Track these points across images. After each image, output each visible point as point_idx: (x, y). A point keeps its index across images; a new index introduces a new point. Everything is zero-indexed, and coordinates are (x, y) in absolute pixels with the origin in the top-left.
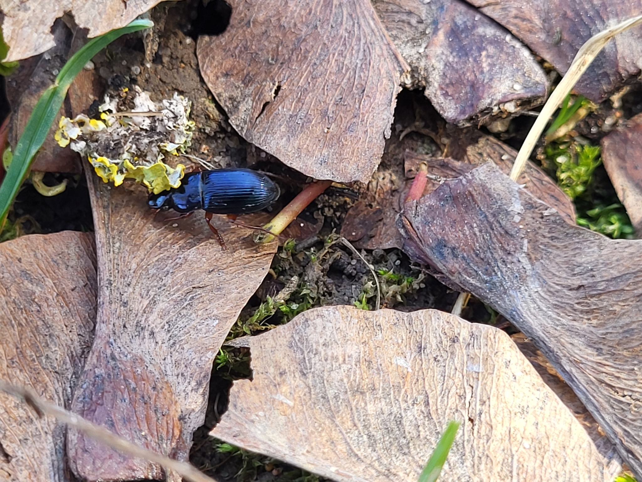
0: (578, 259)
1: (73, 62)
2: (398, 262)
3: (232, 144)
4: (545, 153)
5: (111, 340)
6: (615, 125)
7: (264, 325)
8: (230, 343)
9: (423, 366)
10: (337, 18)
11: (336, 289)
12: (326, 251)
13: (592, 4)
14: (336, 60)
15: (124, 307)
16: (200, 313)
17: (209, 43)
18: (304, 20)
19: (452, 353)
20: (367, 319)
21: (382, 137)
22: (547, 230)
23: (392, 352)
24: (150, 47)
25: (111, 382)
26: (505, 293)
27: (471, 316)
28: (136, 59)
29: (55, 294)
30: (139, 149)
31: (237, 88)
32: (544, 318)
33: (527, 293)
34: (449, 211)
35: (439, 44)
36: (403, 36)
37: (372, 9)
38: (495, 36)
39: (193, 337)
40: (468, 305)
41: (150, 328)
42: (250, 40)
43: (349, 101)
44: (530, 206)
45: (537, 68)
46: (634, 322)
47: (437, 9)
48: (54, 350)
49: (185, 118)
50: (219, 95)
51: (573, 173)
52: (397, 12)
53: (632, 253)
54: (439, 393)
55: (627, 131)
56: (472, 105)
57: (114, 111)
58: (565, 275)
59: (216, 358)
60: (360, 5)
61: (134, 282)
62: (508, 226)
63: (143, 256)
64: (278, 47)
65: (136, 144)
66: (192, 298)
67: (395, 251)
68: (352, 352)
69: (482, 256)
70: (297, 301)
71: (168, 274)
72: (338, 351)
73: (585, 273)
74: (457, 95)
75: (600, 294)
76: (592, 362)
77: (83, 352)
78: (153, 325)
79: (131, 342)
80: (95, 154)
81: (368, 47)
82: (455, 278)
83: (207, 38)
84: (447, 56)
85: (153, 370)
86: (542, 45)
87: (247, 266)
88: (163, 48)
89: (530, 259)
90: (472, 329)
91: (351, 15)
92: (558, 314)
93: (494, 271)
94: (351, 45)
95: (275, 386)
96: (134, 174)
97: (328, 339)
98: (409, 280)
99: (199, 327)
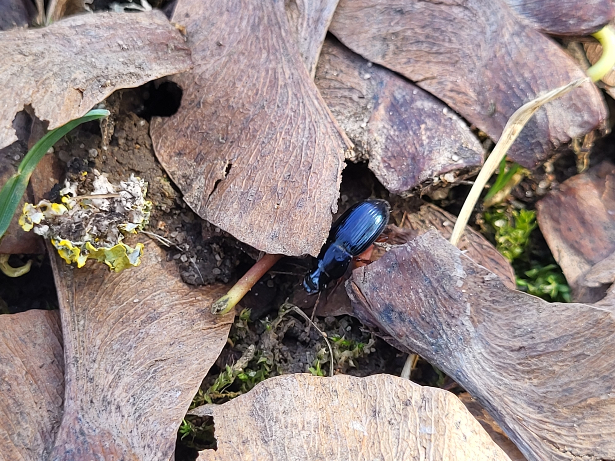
0: (519, 322)
1: (35, 151)
2: (349, 328)
3: (187, 220)
4: (484, 218)
5: (80, 416)
6: (548, 189)
7: (224, 393)
8: (192, 412)
9: (379, 430)
10: (283, 98)
11: (291, 356)
12: (281, 320)
13: (523, 78)
14: (283, 139)
15: (91, 382)
16: (163, 385)
17: (163, 124)
18: (251, 100)
19: (405, 416)
20: (324, 385)
21: (329, 212)
22: (488, 294)
23: (348, 417)
24: (106, 132)
25: (81, 457)
26: (450, 355)
27: (420, 376)
28: (93, 142)
29: (24, 372)
30: (100, 231)
31: (190, 166)
32: (488, 379)
33: (471, 355)
34: (395, 277)
35: (379, 119)
36: (345, 112)
37: (316, 89)
38: (432, 109)
39: (158, 409)
40: (417, 366)
41: (116, 402)
42: (201, 120)
43: (297, 177)
44: (471, 271)
45: (473, 138)
46: (572, 382)
47: (377, 85)
48: (25, 427)
49: (142, 198)
50: (173, 173)
51: (510, 236)
52: (340, 88)
53: (569, 316)
54: (394, 455)
55: (560, 194)
56: (414, 177)
57: (75, 195)
58: (506, 337)
59: (180, 429)
60: (304, 85)
61: (99, 358)
62: (452, 291)
63: (106, 332)
64: (227, 127)
65: (96, 226)
66: (155, 371)
67: (346, 317)
68: (311, 419)
69: (428, 319)
70: (255, 369)
71: (130, 349)
72: (297, 418)
73: (526, 335)
74: (399, 167)
75: (540, 355)
76: (534, 419)
77: (53, 428)
78: (118, 399)
79: (98, 416)
80: (58, 237)
81: (313, 125)
82: (402, 341)
83: (159, 119)
84: (388, 130)
85: (120, 443)
86: (478, 116)
87: (205, 337)
88: (119, 131)
89: (473, 322)
90: (423, 392)
91: (296, 95)
92: (501, 374)
93: (440, 334)
94: (296, 124)
95: (239, 454)
96: (96, 255)
97: (287, 407)
98: (361, 346)
99: (162, 399)
